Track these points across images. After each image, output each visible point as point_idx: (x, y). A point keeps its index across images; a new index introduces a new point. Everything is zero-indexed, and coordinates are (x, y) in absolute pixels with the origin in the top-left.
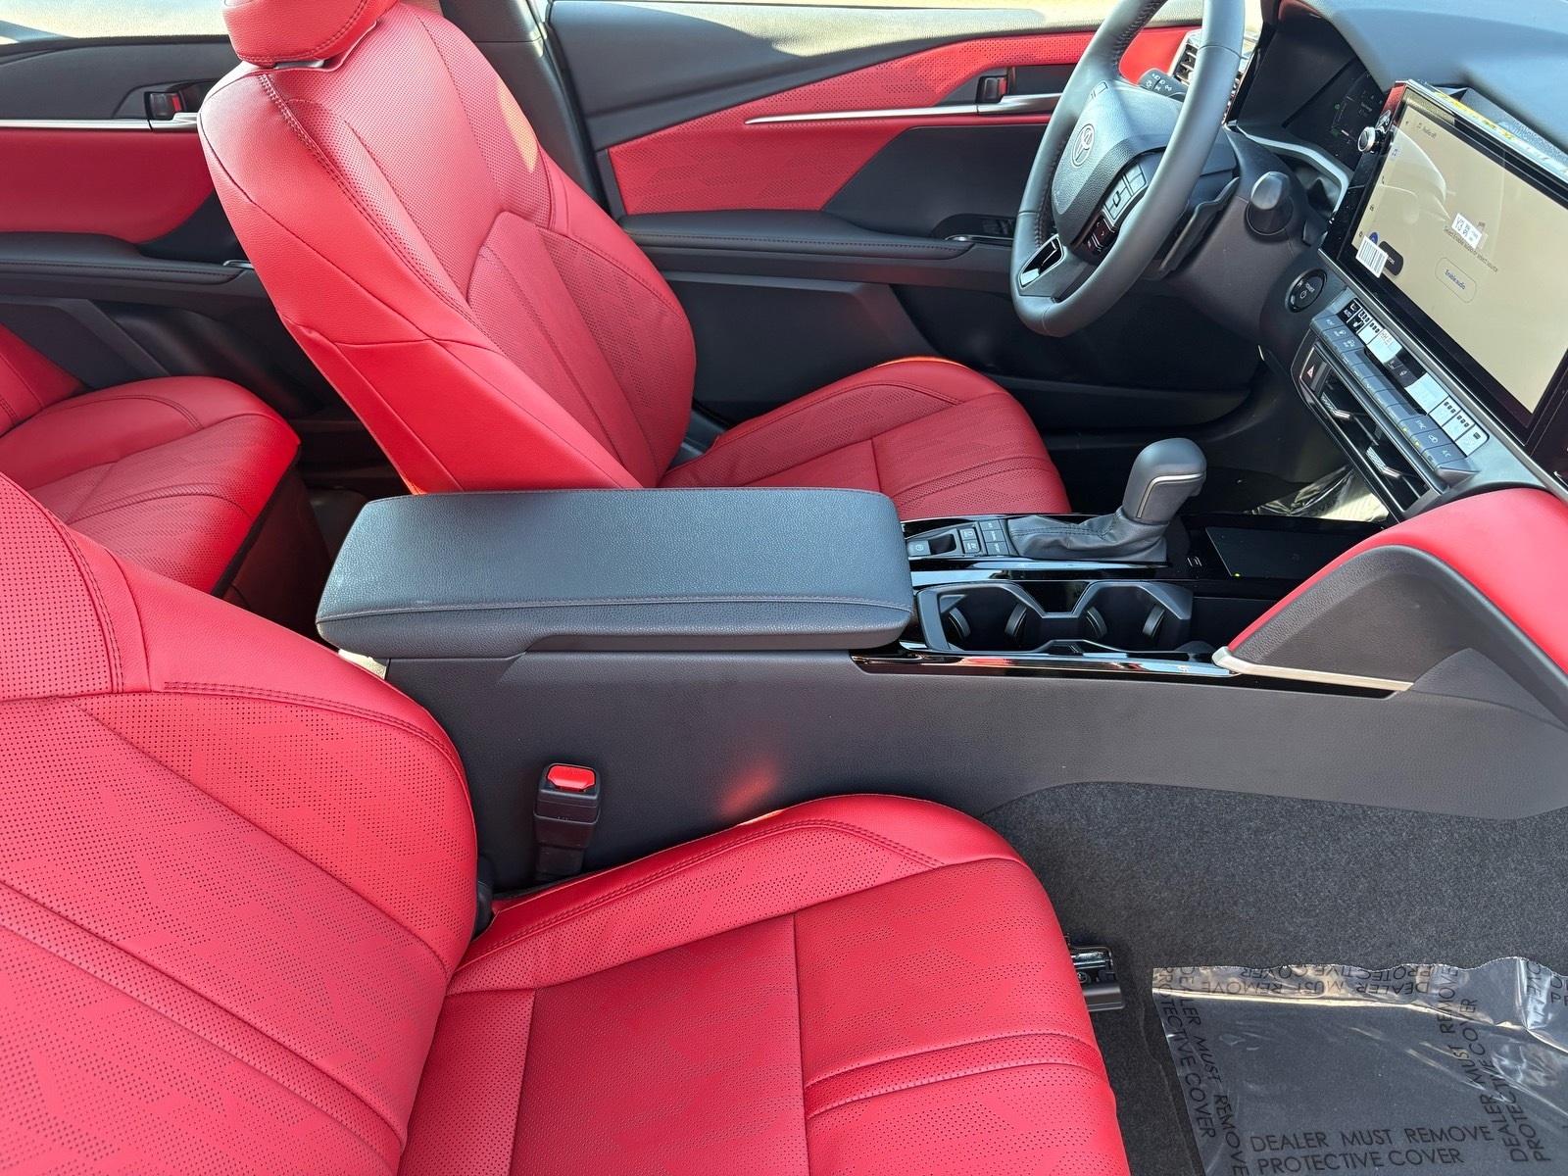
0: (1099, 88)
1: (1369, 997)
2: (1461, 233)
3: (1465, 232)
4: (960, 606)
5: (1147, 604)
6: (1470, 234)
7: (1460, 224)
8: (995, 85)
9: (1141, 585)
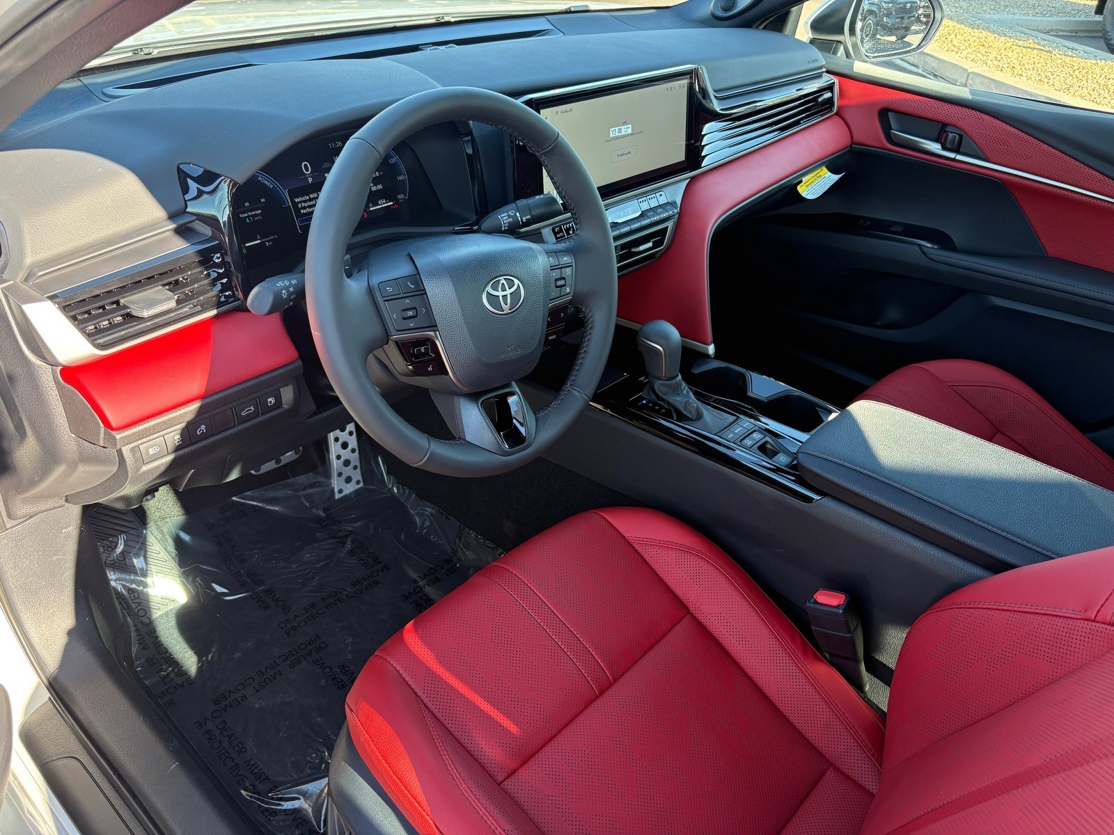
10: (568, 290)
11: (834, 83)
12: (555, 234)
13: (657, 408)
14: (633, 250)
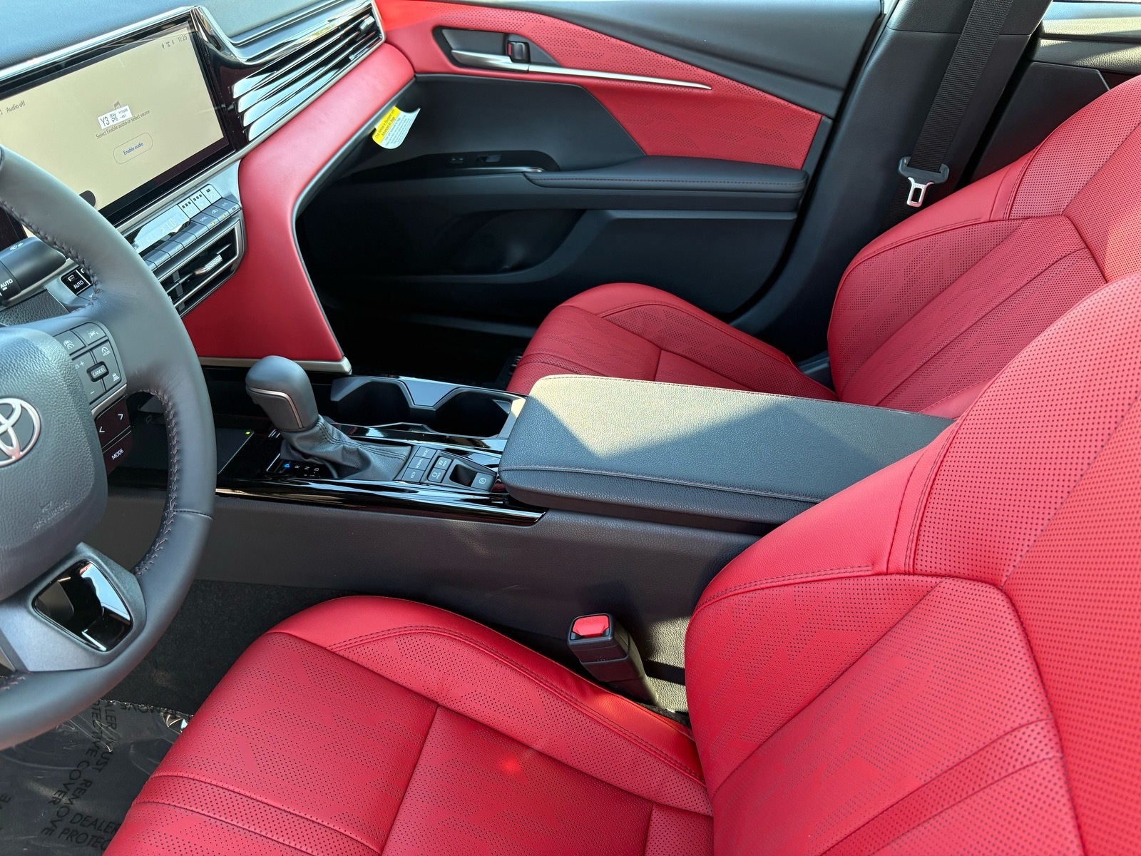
2: (111, 123)
3: (114, 120)
7: (106, 121)
10: (116, 378)
11: (370, 5)
12: (70, 285)
13: (307, 468)
14: (198, 272)
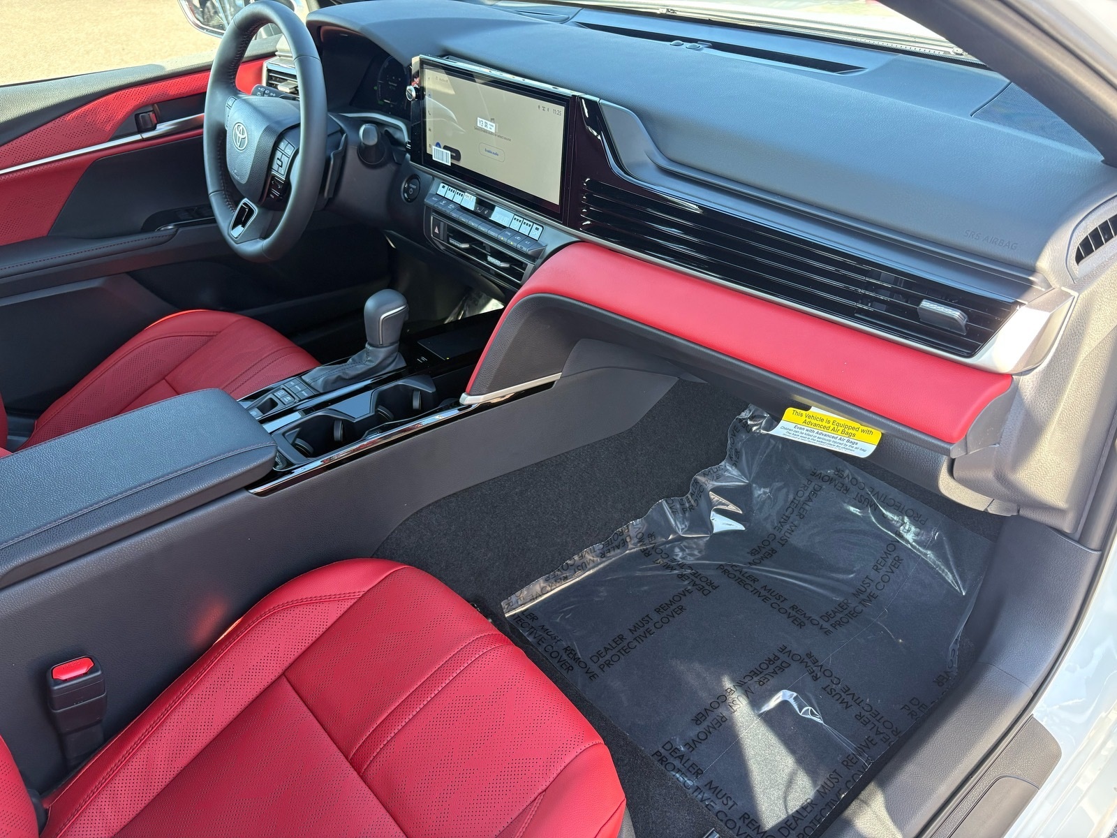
0: (230, 102)
1: (610, 558)
2: (484, 127)
3: (486, 126)
4: (299, 436)
5: (408, 393)
6: (489, 126)
7: (481, 123)
8: (147, 118)
9: (400, 382)
